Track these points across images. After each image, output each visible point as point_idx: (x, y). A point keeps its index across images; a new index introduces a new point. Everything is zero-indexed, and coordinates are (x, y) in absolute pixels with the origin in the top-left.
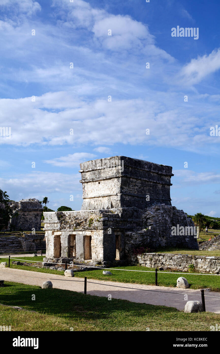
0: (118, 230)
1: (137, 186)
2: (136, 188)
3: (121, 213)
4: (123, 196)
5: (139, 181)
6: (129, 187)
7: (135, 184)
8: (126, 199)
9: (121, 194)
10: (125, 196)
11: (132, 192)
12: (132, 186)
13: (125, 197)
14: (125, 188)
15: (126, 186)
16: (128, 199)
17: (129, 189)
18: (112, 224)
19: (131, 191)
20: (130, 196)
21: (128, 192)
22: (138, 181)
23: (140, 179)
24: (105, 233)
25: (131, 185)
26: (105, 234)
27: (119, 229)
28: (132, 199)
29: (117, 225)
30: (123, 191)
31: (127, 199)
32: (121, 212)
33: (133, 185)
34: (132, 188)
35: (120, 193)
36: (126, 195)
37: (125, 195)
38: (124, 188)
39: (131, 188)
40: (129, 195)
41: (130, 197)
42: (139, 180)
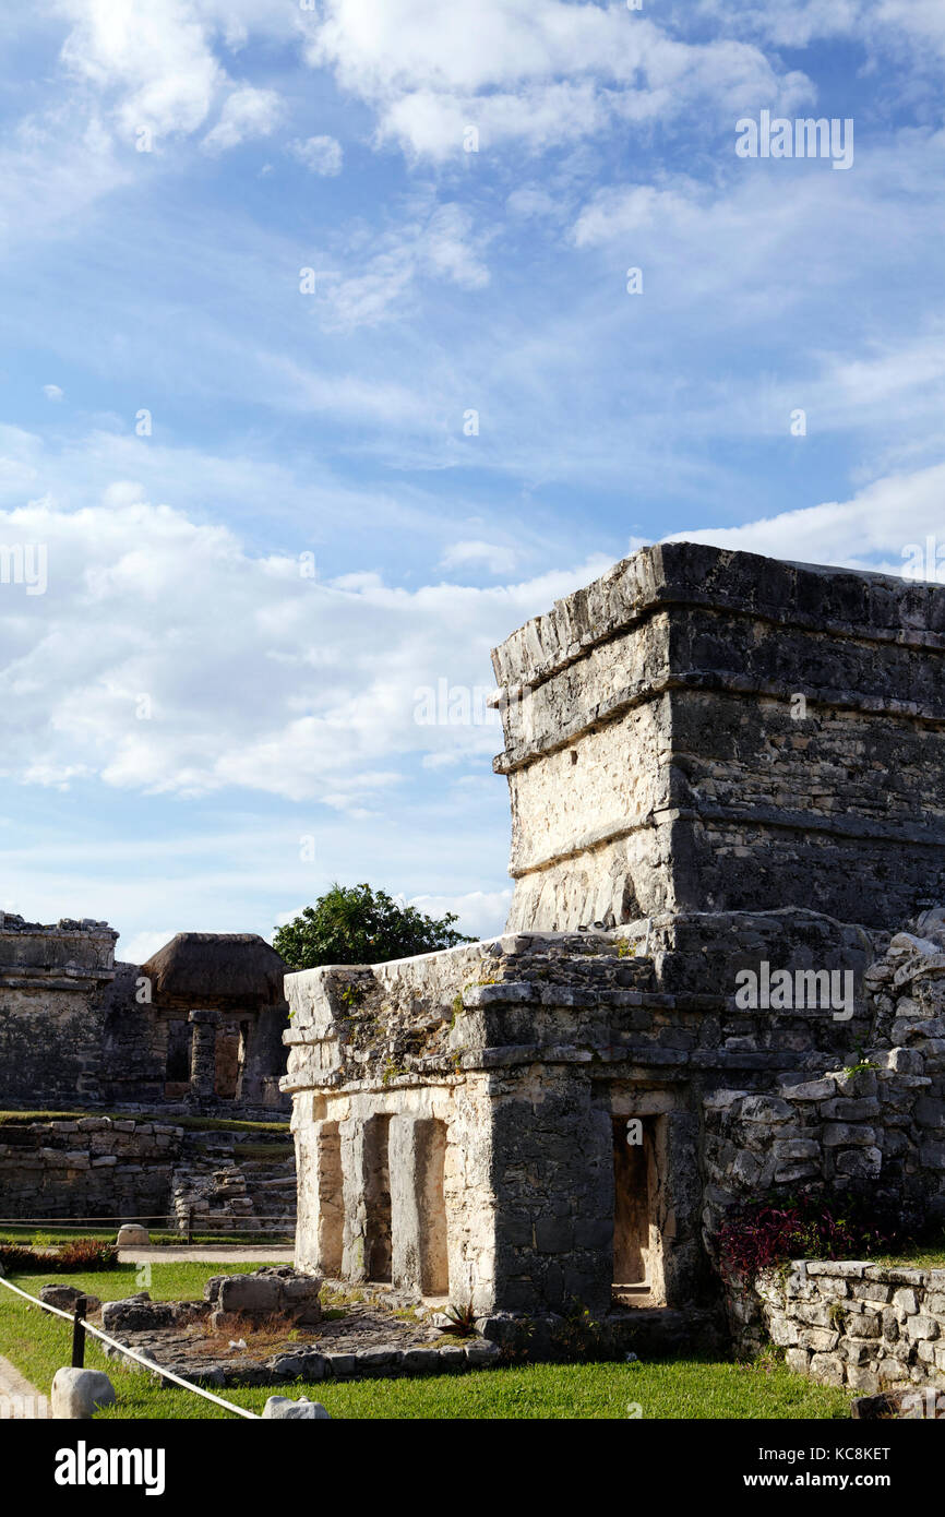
0: (639, 1075)
1: (826, 754)
2: (816, 769)
3: (669, 948)
4: (697, 827)
5: (848, 721)
6: (752, 766)
7: (811, 745)
8: (723, 851)
9: (676, 813)
10: (711, 826)
11: (780, 799)
12: (783, 759)
13: (712, 836)
14: (718, 771)
15: (724, 758)
16: (742, 852)
17: (750, 780)
18: (571, 1030)
19: (773, 791)
20: (768, 826)
21: (747, 797)
22: (833, 718)
23: (855, 707)
24: (508, 1100)
25: (775, 752)
26: (511, 1106)
27: (642, 1066)
28: (786, 850)
29: (626, 1036)
30: (695, 791)
31: (732, 853)
32: (667, 941)
33: (789, 745)
34: (785, 769)
35: (671, 807)
36: (722, 822)
37: (716, 820)
38: (705, 773)
39: (769, 774)
40: (753, 825)
41: (763, 838)
42: (851, 716)
